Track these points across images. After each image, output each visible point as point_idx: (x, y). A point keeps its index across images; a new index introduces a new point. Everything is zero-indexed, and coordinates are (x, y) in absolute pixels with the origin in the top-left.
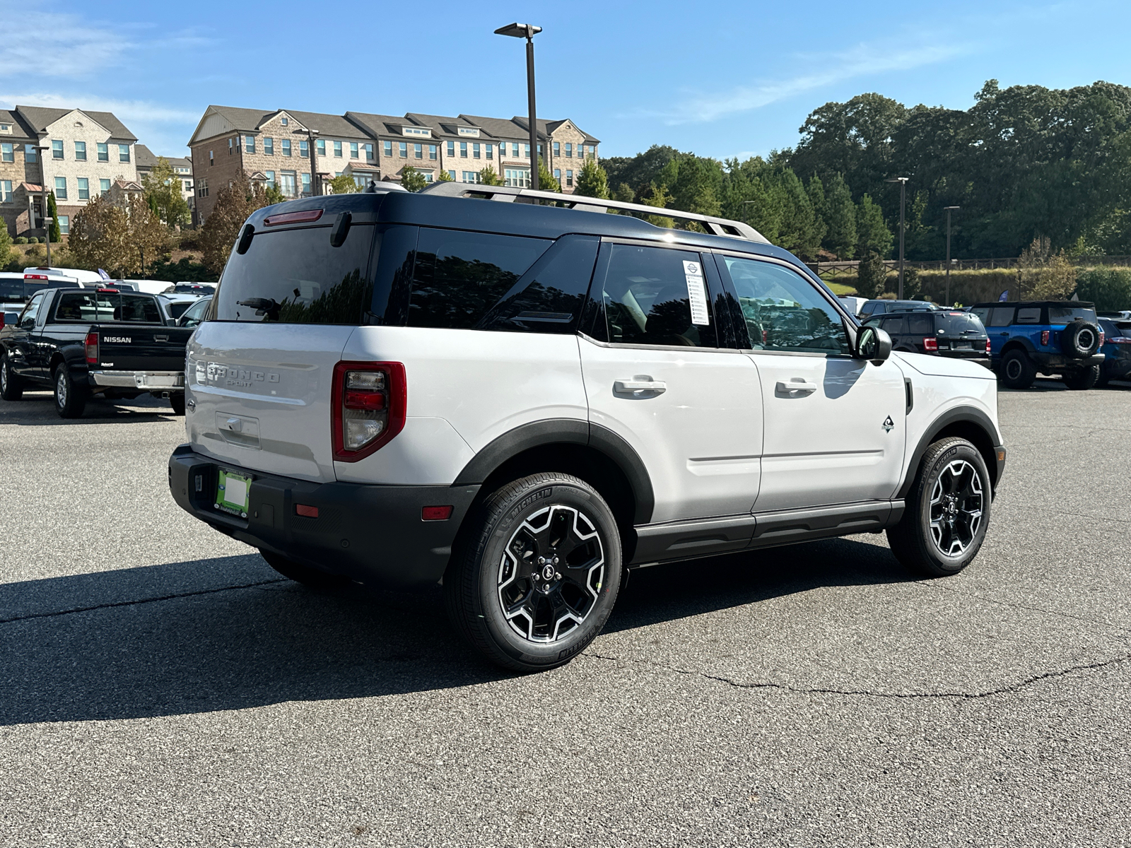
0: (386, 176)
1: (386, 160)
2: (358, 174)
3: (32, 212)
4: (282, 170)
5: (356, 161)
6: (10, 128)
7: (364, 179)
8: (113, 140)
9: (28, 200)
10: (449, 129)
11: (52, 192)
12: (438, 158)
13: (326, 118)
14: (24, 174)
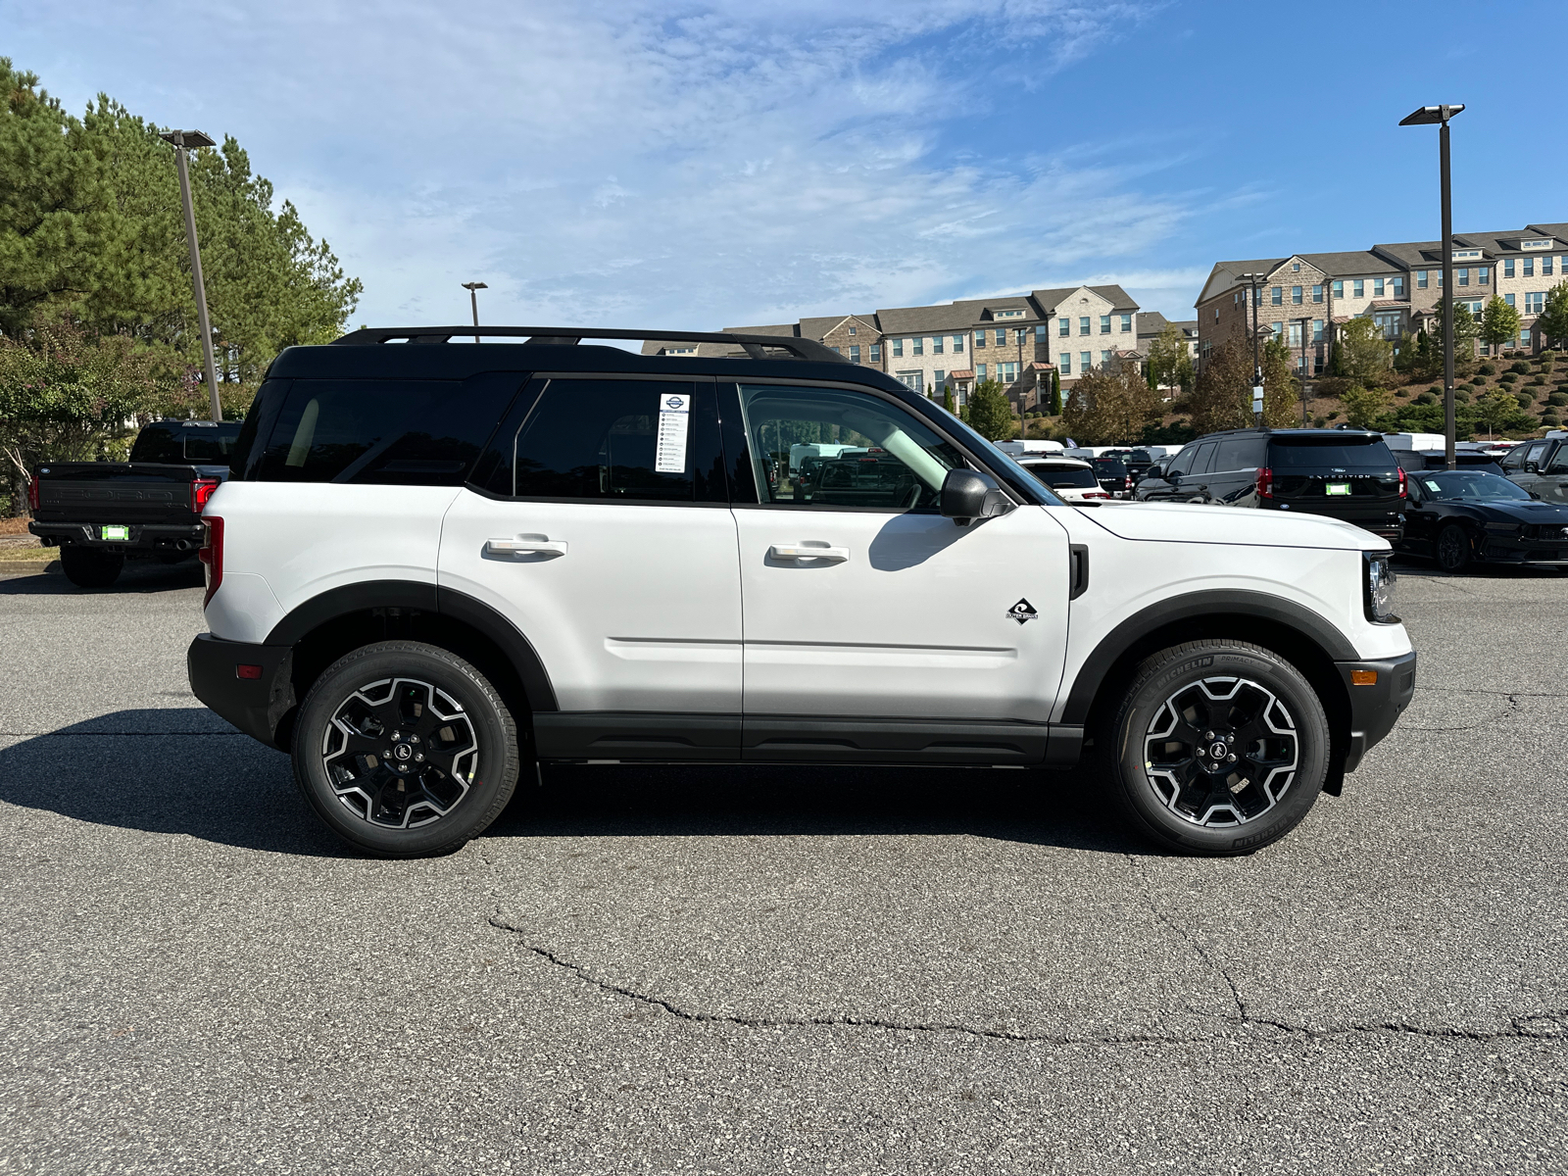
0: (1419, 311)
1: (1421, 293)
2: (1383, 313)
3: (1039, 388)
4: (1290, 320)
5: (1380, 299)
6: (1024, 313)
7: (1390, 318)
8: (1115, 312)
9: (1035, 378)
10: (1508, 245)
11: (1057, 368)
12: (1491, 281)
13: (1346, 257)
14: (1033, 355)
